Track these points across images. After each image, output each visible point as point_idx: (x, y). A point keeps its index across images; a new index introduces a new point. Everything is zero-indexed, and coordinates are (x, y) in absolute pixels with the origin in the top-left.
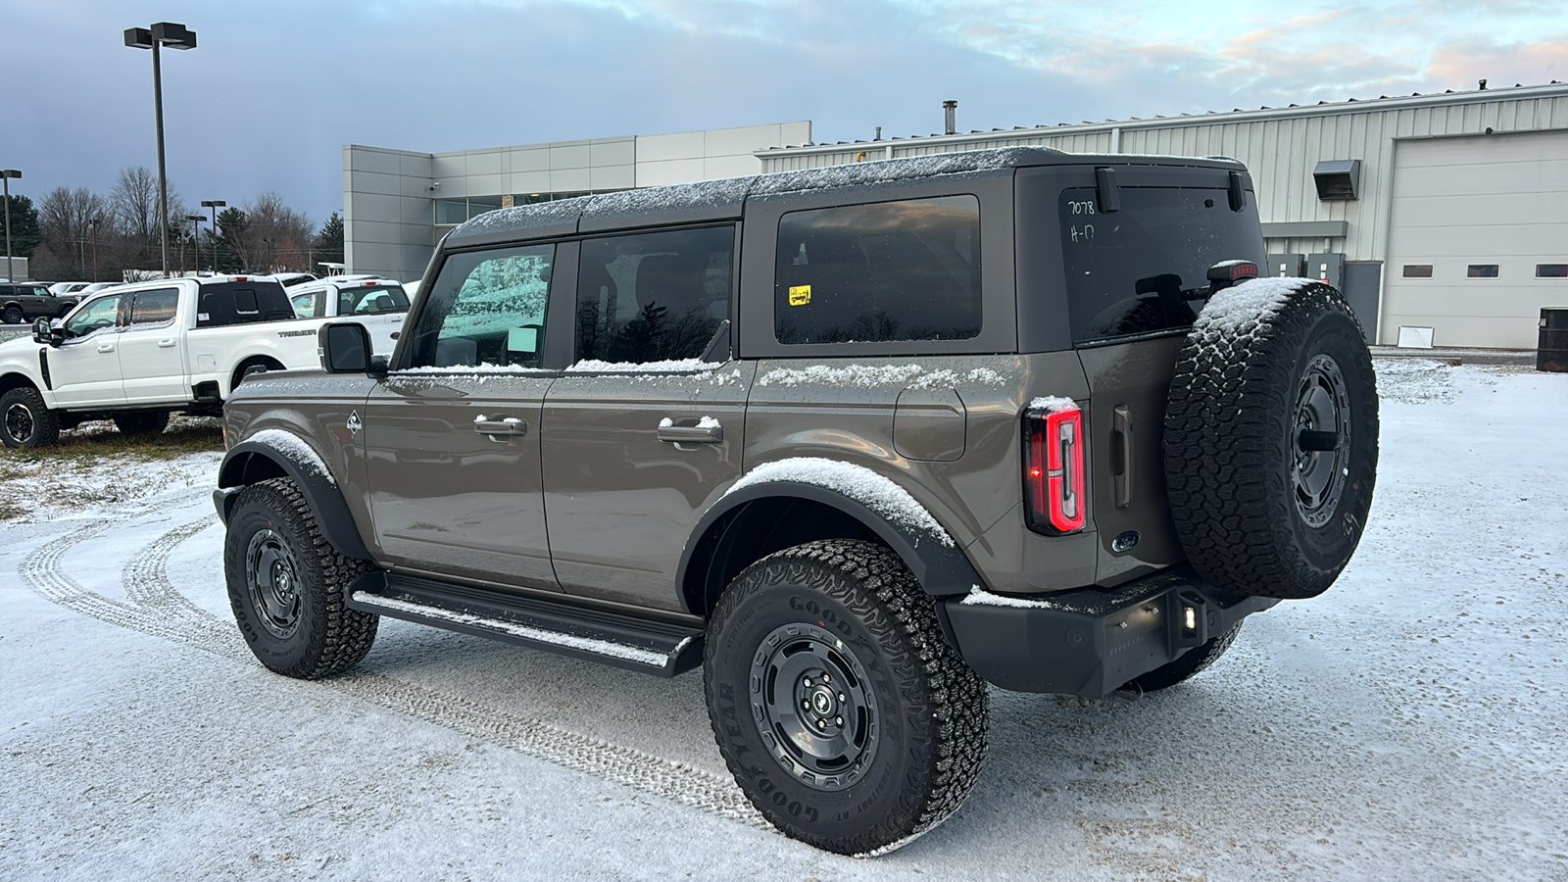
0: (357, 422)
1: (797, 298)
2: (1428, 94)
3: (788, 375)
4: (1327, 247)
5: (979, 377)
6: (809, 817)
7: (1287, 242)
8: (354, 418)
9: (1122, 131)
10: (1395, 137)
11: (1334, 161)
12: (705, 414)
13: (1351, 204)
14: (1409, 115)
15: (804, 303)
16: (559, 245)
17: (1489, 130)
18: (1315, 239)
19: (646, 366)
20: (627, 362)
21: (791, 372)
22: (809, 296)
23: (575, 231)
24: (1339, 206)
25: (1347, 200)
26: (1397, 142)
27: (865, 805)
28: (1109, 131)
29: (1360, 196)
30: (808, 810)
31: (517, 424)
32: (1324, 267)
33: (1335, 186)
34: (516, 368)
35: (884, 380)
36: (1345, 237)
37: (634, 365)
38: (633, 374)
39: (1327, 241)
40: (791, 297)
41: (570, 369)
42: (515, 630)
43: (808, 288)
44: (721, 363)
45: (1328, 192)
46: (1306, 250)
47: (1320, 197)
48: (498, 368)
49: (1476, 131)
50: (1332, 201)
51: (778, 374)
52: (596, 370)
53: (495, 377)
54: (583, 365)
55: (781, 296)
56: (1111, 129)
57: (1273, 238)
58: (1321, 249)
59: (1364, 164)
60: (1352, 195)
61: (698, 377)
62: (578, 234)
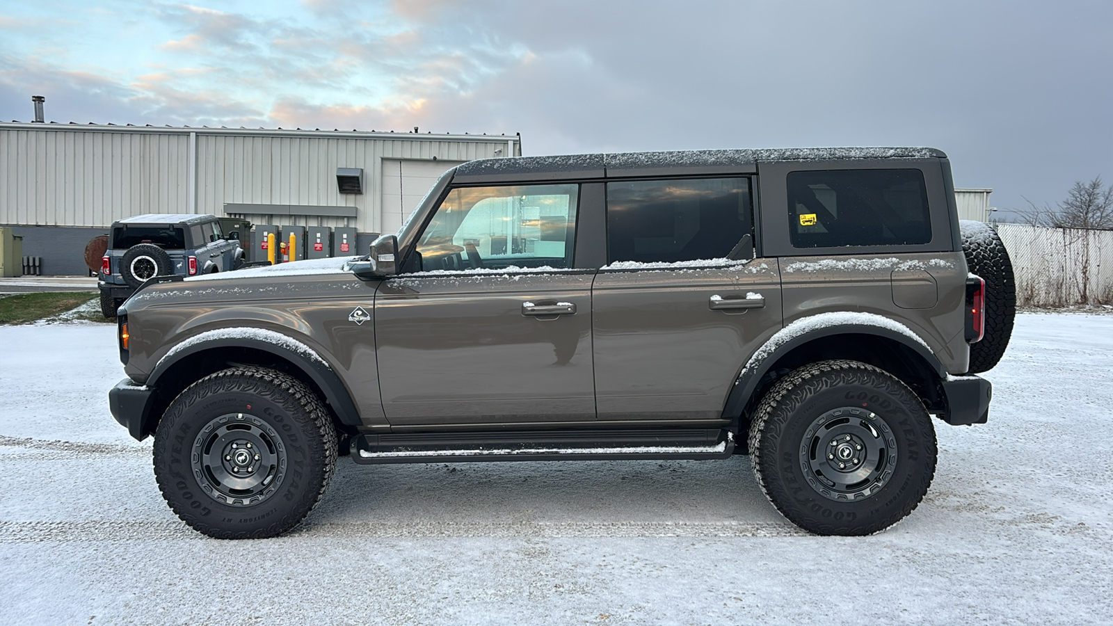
0: (364, 314)
1: (806, 221)
2: (400, 132)
3: (806, 266)
4: (346, 223)
5: (936, 263)
6: (850, 518)
7: (319, 219)
9: (198, 135)
10: (382, 156)
11: (346, 168)
12: (749, 291)
13: (359, 197)
14: (389, 144)
15: (812, 224)
16: (583, 185)
17: (435, 158)
18: (338, 218)
19: (677, 264)
20: (660, 262)
21: (808, 264)
22: (815, 220)
23: (603, 176)
24: (351, 197)
25: (356, 194)
26: (383, 159)
27: (891, 502)
28: (188, 134)
29: (364, 192)
30: (849, 514)
32: (345, 236)
33: (350, 184)
35: (877, 267)
36: (356, 217)
39: (346, 219)
40: (801, 221)
41: (605, 267)
43: (814, 215)
44: (747, 260)
45: (344, 188)
46: (332, 225)
47: (340, 191)
49: (428, 158)
50: (347, 193)
51: (797, 265)
52: (633, 267)
53: (529, 276)
54: (616, 265)
55: (794, 220)
56: (189, 132)
57: (310, 216)
58: (341, 224)
59: (365, 171)
60: (360, 190)
61: (731, 269)
62: (606, 178)
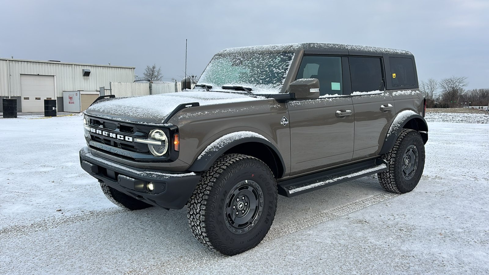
0: (286, 120)
8: (284, 119)
31: (340, 113)
34: (336, 95)
37: (366, 92)
38: (360, 96)
42: (349, 176)
48: (331, 96)
